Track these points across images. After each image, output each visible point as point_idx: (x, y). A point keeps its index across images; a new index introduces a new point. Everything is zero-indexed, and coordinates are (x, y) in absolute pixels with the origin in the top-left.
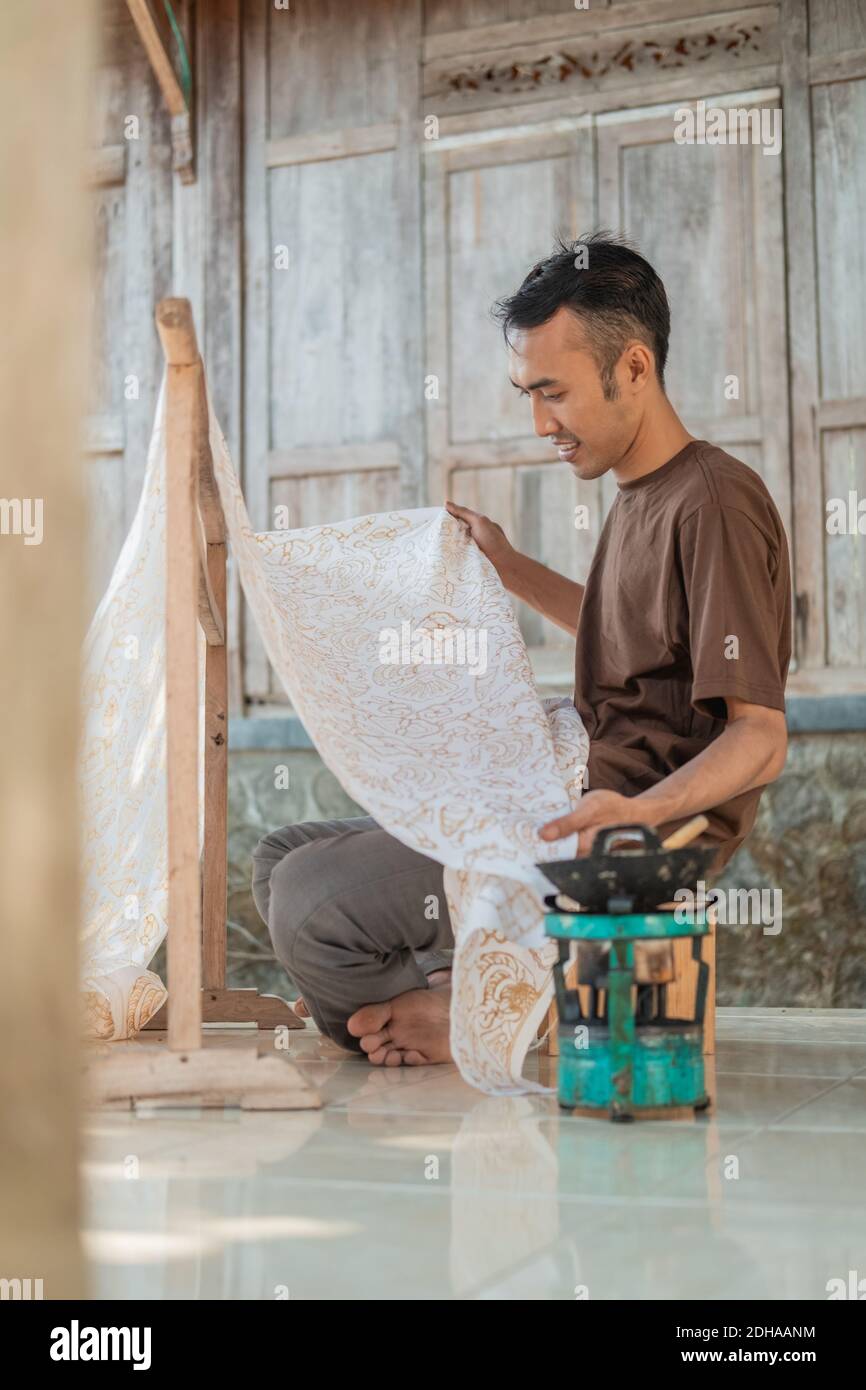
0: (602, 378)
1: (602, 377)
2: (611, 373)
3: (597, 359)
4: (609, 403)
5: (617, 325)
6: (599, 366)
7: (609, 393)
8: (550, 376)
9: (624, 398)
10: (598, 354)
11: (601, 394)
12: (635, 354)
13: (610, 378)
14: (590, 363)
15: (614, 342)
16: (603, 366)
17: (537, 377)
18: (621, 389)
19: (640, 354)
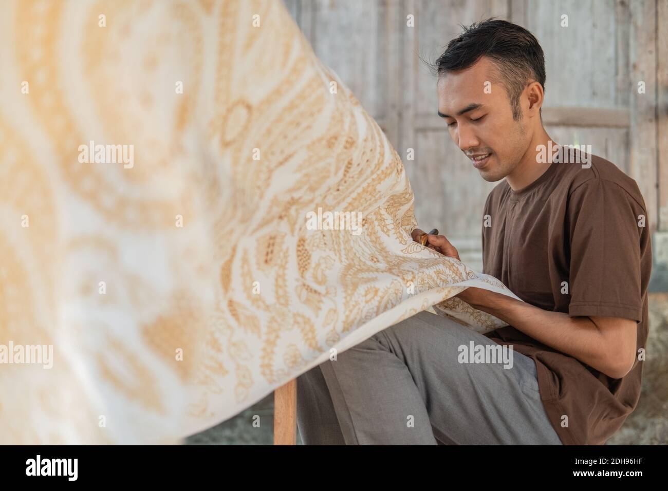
0: (512, 105)
1: (512, 103)
2: (518, 101)
3: (508, 91)
4: (516, 122)
5: (521, 68)
6: (509, 96)
7: (516, 115)
8: (477, 102)
9: (525, 120)
10: (510, 87)
11: (511, 115)
12: (533, 89)
13: (517, 104)
14: (504, 93)
15: (519, 79)
16: (512, 96)
17: (467, 103)
18: (523, 114)
19: (536, 88)
